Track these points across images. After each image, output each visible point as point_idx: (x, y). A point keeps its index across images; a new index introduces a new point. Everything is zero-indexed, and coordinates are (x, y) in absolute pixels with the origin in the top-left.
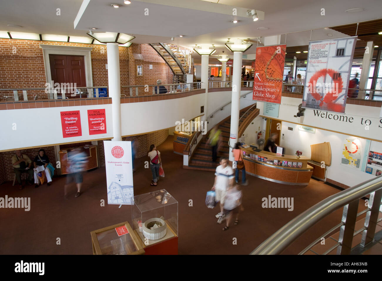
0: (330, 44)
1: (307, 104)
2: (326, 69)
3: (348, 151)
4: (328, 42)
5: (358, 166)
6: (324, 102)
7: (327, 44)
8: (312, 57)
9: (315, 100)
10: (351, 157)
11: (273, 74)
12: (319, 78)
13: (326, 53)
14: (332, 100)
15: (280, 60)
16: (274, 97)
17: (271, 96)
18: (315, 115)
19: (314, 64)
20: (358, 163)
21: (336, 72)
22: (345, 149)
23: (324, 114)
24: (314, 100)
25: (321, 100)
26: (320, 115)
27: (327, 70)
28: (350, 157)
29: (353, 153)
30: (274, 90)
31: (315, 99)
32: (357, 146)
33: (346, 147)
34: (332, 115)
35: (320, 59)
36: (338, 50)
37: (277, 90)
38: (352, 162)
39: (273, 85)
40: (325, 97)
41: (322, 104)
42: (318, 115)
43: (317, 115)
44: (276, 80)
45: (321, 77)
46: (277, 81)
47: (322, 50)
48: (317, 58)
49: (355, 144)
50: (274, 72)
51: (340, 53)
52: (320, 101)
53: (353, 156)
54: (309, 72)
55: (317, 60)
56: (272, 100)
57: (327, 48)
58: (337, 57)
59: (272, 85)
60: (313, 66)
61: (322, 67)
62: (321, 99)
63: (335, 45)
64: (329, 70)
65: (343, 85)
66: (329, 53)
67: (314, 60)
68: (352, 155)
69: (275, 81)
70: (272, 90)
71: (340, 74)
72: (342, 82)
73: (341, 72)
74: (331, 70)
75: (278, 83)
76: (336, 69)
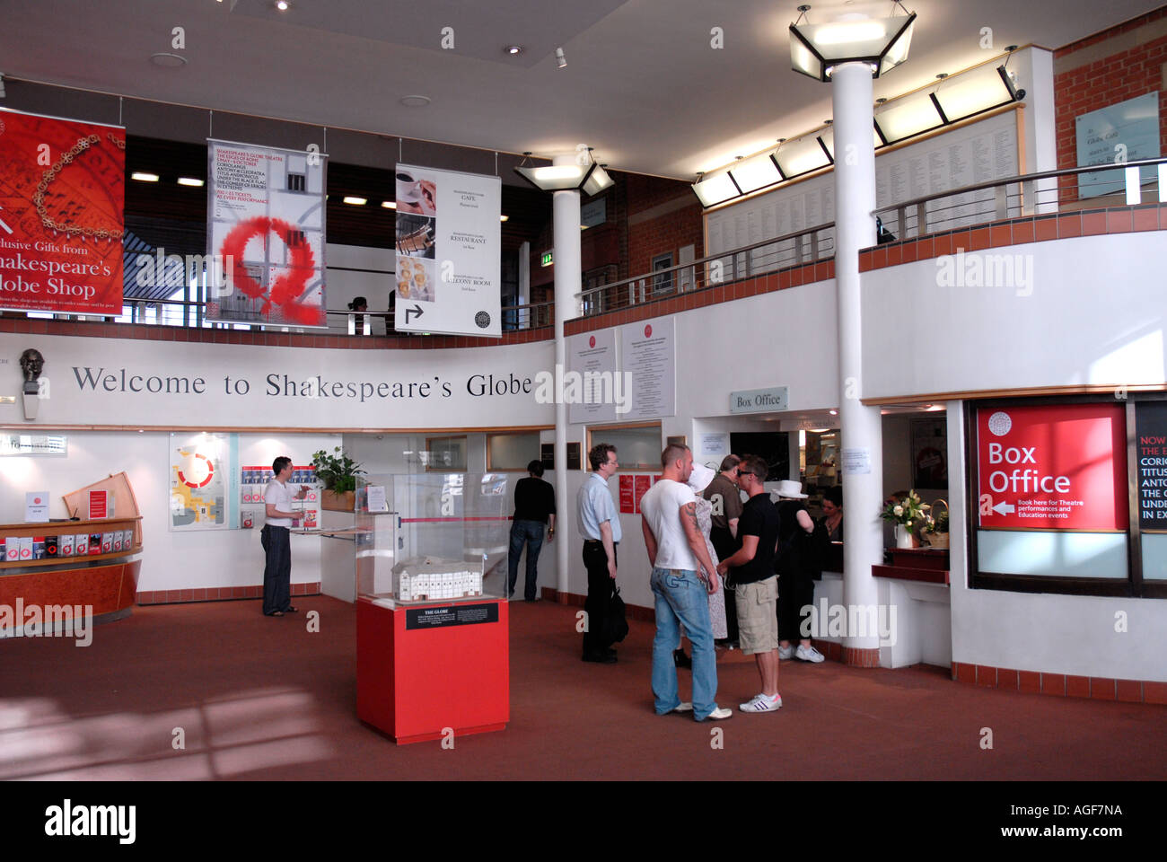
0: (269, 158)
1: (222, 311)
2: (267, 219)
3: (188, 484)
4: (263, 153)
5: (220, 520)
6: (272, 302)
7: (260, 157)
8: (223, 182)
9: (247, 299)
10: (199, 497)
11: (74, 214)
12: (250, 239)
13: (261, 179)
14: (292, 297)
15: (103, 173)
16: (90, 292)
17: (77, 290)
18: (82, 385)
19: (231, 202)
20: (217, 511)
21: (294, 227)
22: (178, 479)
23: (114, 380)
24: (244, 298)
25: (263, 297)
26: (100, 385)
27: (271, 220)
28: (196, 500)
29: (202, 484)
30: (88, 269)
31: (246, 296)
32: (209, 463)
33: (180, 474)
34: (141, 379)
35: (245, 190)
36: (290, 177)
37: (101, 268)
38: (203, 511)
39: (85, 252)
40: (274, 290)
41: (266, 308)
42: (94, 386)
43: (88, 384)
44: (94, 236)
45: (256, 237)
46: (99, 238)
47: (249, 168)
48: (239, 186)
49: (204, 458)
50: (79, 207)
51: (296, 183)
52: (260, 301)
53: (203, 494)
54: (219, 221)
55: (237, 191)
56: (83, 304)
57: (261, 166)
58: (290, 193)
59: (78, 251)
60: (229, 207)
61: (253, 211)
62: (263, 295)
63: (282, 164)
64: (274, 220)
65: (313, 259)
66: (269, 179)
67: (229, 190)
68: (199, 493)
69: (87, 237)
70: (78, 270)
71: (302, 233)
72: (312, 253)
73: (305, 228)
74: (281, 222)
75: (104, 245)
76: (292, 220)
